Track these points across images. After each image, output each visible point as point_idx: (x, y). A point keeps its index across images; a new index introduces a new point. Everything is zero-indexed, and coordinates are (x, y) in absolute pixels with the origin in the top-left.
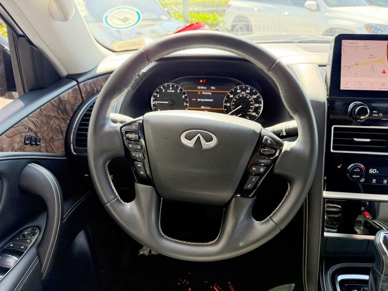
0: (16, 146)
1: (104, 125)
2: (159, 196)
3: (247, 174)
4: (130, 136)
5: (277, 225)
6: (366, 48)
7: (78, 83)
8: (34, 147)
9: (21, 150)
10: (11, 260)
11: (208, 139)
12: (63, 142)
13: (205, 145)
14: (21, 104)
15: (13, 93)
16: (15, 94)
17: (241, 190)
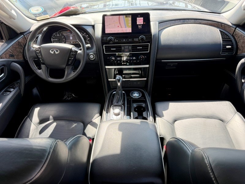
0: (7, 57)
1: (30, 49)
2: (48, 68)
3: (69, 60)
4: (37, 52)
5: (77, 72)
7: (24, 35)
8: (13, 58)
9: (9, 58)
10: (12, 90)
11: (57, 51)
12: (22, 56)
13: (57, 53)
14: (6, 44)
15: (3, 40)
16: (4, 41)
17: (68, 65)
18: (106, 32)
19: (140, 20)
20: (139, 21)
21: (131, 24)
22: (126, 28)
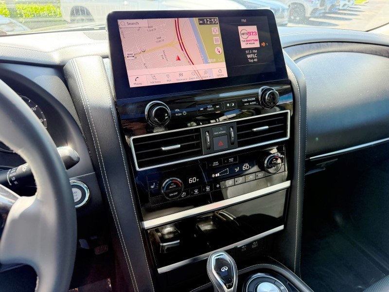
6: (151, 29)
18: (133, 84)
19: (249, 33)
20: (245, 36)
21: (221, 49)
22: (206, 62)
